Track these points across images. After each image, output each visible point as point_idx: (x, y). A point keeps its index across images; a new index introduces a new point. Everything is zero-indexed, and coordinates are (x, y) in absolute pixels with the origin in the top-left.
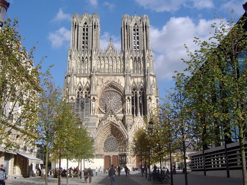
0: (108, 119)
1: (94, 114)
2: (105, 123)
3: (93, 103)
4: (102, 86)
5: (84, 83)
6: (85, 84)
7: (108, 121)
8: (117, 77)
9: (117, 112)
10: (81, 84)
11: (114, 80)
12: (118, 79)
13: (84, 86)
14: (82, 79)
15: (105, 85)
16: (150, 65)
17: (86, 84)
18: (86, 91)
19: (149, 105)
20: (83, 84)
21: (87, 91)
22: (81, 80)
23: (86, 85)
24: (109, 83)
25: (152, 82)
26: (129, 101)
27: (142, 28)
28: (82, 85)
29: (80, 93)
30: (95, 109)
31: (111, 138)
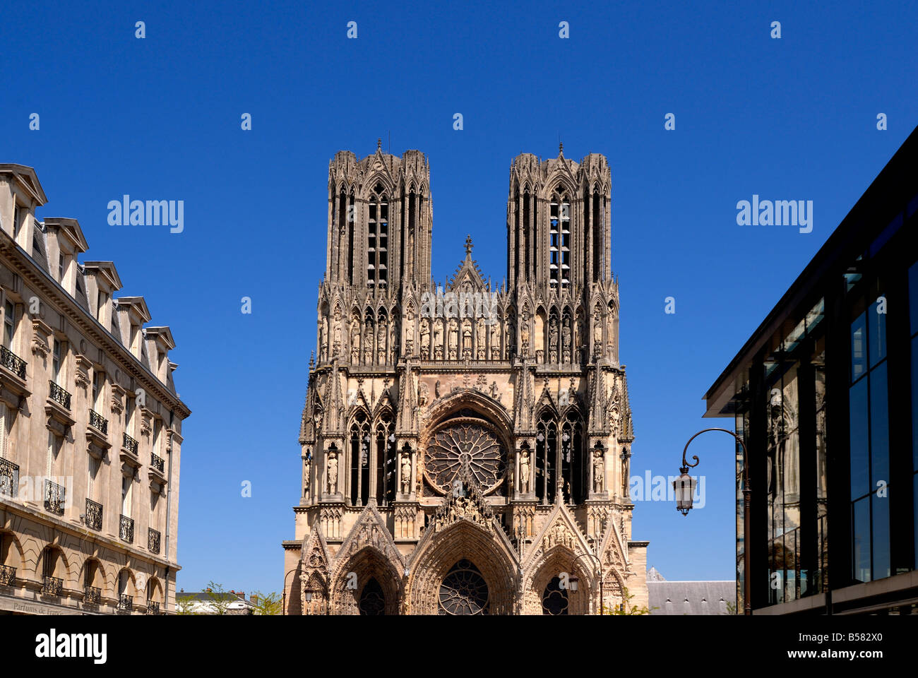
0: (453, 512)
1: (407, 497)
2: (442, 524)
3: (404, 461)
4: (435, 408)
5: (373, 398)
6: (377, 401)
7: (455, 518)
8: (488, 376)
9: (486, 492)
10: (364, 401)
11: (478, 387)
12: (490, 382)
13: (373, 406)
14: (368, 382)
15: (445, 402)
16: (605, 333)
17: (381, 401)
18: (381, 421)
19: (595, 467)
20: (369, 401)
21: (384, 424)
22: (363, 387)
23: (380, 404)
24: (458, 396)
25: (610, 392)
26: (529, 455)
27: (582, 204)
28: (366, 405)
29: (361, 429)
30: (410, 481)
31: (462, 572)
